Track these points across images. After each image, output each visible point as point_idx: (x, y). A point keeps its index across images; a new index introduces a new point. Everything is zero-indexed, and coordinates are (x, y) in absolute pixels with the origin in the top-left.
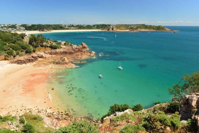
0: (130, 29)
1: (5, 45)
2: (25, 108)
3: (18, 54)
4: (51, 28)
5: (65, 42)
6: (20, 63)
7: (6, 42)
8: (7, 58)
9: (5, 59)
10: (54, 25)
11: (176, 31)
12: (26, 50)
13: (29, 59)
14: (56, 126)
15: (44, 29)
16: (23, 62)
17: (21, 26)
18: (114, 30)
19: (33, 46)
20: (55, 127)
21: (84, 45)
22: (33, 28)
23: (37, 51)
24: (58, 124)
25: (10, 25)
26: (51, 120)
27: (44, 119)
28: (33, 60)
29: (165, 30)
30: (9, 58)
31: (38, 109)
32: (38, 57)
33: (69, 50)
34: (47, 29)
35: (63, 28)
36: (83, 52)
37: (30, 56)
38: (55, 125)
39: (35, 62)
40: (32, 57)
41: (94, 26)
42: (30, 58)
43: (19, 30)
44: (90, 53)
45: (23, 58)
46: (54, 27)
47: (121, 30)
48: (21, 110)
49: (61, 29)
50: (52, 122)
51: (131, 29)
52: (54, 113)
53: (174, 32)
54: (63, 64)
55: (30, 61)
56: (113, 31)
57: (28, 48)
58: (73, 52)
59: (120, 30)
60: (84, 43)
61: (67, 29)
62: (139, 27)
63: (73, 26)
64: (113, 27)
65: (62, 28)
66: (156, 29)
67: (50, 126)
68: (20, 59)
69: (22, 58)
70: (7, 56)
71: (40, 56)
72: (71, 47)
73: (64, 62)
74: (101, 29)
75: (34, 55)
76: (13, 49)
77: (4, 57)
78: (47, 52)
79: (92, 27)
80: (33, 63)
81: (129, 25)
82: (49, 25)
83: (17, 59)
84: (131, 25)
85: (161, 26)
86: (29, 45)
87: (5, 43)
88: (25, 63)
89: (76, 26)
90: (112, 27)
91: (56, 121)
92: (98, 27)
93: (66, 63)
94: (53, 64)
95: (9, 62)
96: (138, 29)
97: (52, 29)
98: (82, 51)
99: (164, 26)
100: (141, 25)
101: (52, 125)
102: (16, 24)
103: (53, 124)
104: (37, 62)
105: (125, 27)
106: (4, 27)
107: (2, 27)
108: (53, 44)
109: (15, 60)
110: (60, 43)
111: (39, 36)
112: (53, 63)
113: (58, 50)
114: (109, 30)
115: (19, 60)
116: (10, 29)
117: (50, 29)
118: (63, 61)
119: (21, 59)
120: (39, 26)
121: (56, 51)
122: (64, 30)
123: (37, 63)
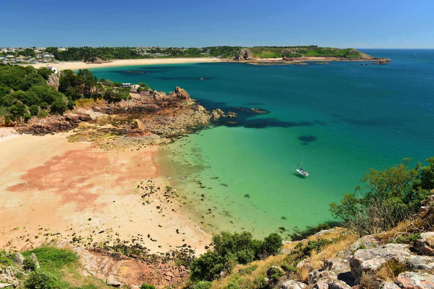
0: (283, 56)
1: (8, 93)
2: (46, 233)
3: (35, 113)
4: (112, 56)
5: (139, 86)
6: (38, 132)
7: (8, 86)
8: (12, 122)
9: (7, 125)
10: (117, 49)
11: (385, 59)
12: (53, 103)
13: (60, 125)
14: (108, 273)
15: (96, 57)
16: (45, 130)
17: (46, 51)
18: (249, 59)
19: (67, 96)
20: (107, 275)
21: (181, 93)
22: (72, 56)
23: (77, 106)
24: (113, 268)
25: (21, 48)
26: (99, 260)
27: (82, 257)
28: (67, 126)
29: (361, 58)
30: (15, 122)
31: (73, 235)
32: (80, 118)
33: (148, 104)
34: (102, 57)
35: (137, 55)
36: (179, 108)
37: (62, 117)
38: (106, 270)
39: (73, 130)
40: (67, 119)
41: (205, 50)
42: (62, 122)
43: (41, 60)
44: (195, 110)
45: (45, 121)
46: (116, 52)
47: (264, 59)
48: (36, 237)
49: (133, 58)
50: (100, 263)
51: (285, 57)
52: (108, 242)
53: (380, 62)
54: (133, 134)
55: (60, 128)
56: (245, 61)
57: (57, 99)
58: (157, 107)
59: (261, 58)
60: (181, 88)
61: (146, 57)
62: (305, 52)
63: (158, 50)
64: (246, 52)
65: (135, 55)
66: (342, 57)
67: (94, 273)
68: (39, 124)
69: (43, 122)
70: (11, 118)
71: (83, 116)
72: (152, 96)
73: (135, 130)
74: (219, 57)
75: (71, 114)
76: (24, 102)
77: (4, 121)
78: (99, 108)
79: (200, 52)
80: (67, 132)
81: (281, 47)
82: (107, 48)
83: (33, 124)
84: (286, 47)
85: (353, 49)
86: (60, 94)
87: (6, 88)
88: (51, 133)
89: (166, 51)
90: (244, 52)
91: (111, 261)
92: (213, 52)
93: (139, 132)
94: (112, 134)
95: (15, 131)
96: (301, 56)
97: (113, 58)
98: (176, 107)
99: (358, 50)
100: (308, 47)
101: (99, 271)
102: (34, 48)
103: (103, 268)
104: (76, 129)
105: (272, 51)
106: (9, 53)
107: (4, 54)
108: (111, 90)
109: (29, 126)
110: (128, 89)
111: (81, 72)
112: (110, 132)
113: (122, 104)
114: (237, 58)
115: (38, 127)
116: (22, 57)
117: (110, 57)
118: (133, 128)
119: (42, 125)
120: (85, 51)
121: (118, 106)
122: (138, 58)
123: (75, 133)
